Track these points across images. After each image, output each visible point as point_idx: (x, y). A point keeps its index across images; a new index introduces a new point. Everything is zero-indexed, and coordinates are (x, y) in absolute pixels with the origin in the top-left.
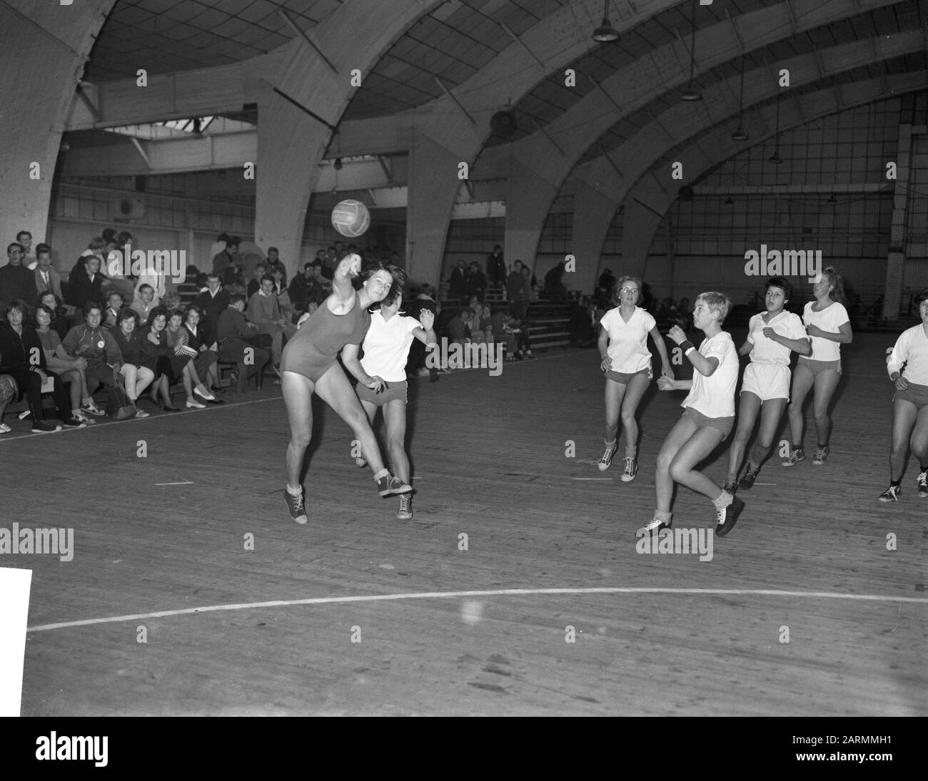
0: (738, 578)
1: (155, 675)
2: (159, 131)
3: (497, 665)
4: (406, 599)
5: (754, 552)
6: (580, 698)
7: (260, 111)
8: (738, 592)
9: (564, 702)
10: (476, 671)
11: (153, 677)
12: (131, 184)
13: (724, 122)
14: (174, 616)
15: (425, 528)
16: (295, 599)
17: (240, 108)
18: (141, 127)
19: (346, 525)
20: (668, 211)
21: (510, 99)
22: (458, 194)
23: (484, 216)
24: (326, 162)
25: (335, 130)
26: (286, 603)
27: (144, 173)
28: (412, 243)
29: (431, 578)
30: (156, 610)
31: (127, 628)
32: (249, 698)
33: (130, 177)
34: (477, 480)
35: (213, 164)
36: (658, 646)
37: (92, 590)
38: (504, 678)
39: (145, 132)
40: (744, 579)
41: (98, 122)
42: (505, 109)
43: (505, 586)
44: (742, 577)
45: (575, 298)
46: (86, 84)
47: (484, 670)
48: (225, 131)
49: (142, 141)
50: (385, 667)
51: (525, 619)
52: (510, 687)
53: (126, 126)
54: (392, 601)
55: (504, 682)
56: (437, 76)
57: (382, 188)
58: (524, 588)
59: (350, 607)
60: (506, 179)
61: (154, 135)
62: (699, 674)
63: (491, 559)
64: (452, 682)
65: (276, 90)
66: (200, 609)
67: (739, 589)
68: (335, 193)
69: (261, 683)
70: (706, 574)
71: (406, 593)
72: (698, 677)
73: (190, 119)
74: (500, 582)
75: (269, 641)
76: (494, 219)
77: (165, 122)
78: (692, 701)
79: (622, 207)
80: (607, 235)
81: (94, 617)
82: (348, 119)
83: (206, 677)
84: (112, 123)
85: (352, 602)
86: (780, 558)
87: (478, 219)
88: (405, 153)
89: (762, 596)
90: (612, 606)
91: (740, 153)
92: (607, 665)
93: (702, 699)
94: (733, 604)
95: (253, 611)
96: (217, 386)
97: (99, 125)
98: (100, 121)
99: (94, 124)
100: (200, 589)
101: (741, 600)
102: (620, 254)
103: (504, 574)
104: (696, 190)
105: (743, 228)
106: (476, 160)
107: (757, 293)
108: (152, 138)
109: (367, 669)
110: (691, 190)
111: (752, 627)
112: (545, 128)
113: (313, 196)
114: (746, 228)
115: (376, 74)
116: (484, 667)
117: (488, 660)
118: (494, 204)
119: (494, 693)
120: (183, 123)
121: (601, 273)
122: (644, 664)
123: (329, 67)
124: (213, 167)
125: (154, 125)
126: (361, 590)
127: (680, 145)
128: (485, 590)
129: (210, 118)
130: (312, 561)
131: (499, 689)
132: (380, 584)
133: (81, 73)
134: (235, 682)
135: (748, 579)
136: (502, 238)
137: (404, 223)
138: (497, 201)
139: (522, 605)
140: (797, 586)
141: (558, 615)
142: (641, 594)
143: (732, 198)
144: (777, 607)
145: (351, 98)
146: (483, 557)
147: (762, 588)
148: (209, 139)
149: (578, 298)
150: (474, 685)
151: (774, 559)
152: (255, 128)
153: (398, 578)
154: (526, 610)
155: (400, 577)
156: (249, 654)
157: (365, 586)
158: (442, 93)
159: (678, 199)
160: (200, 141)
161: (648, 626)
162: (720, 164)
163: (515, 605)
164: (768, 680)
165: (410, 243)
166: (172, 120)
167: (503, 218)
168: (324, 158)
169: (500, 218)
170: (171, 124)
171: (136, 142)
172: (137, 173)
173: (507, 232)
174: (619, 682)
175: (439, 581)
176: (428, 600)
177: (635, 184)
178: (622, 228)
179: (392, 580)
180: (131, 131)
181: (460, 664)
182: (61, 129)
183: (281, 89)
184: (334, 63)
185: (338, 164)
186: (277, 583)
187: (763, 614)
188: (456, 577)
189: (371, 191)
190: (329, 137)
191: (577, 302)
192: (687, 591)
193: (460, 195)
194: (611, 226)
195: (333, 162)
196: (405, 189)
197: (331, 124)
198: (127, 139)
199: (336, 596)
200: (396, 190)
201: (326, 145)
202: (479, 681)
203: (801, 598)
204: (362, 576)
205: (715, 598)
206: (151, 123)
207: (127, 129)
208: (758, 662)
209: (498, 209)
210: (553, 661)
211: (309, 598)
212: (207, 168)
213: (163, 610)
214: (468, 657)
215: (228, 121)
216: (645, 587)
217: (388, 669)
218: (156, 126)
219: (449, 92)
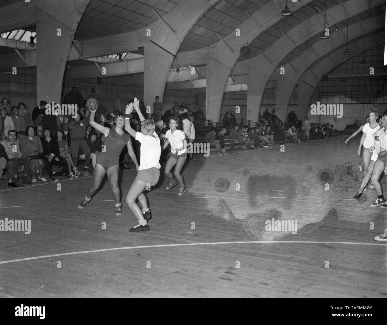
0: (334, 237)
1: (96, 273)
2: (105, 59)
3: (230, 270)
4: (197, 245)
5: (342, 227)
6: (262, 283)
7: (145, 50)
8: (333, 243)
9: (256, 285)
10: (222, 273)
11: (95, 274)
12: (95, 81)
13: (340, 47)
14: (105, 251)
15: (207, 217)
16: (153, 245)
17: (137, 49)
18: (98, 58)
19: (175, 216)
20: (318, 86)
21: (248, 41)
22: (227, 81)
23: (239, 90)
24: (172, 70)
25: (175, 56)
26: (149, 246)
27: (100, 76)
28: (208, 102)
29: (207, 237)
30: (98, 249)
31: (87, 256)
32: (132, 282)
33: (95, 78)
34: (230, 198)
35: (127, 72)
36: (296, 264)
37: (75, 241)
38: (233, 276)
39: (100, 60)
40: (336, 237)
41: (81, 56)
42: (246, 45)
43: (237, 240)
44: (335, 237)
45: (277, 123)
46: (75, 41)
47: (225, 272)
48: (132, 58)
49: (99, 63)
50: (186, 271)
51: (244, 253)
52: (234, 279)
53: (92, 58)
54: (191, 246)
55: (232, 277)
56: (217, 33)
57: (196, 80)
58: (245, 241)
59: (174, 248)
60: (247, 74)
61: (104, 61)
62: (312, 274)
63: (232, 230)
64: (211, 277)
65: (151, 41)
66: (115, 249)
67: (333, 241)
68: (177, 82)
69: (136, 277)
70: (321, 236)
71: (197, 243)
72: (312, 276)
73: (118, 54)
74: (235, 239)
75: (141, 261)
76: (244, 91)
77: (108, 56)
78: (308, 285)
79: (297, 85)
80: (291, 97)
81: (74, 252)
82: (181, 52)
83: (115, 274)
84: (86, 57)
85: (175, 246)
86: (353, 229)
87: (237, 92)
88: (205, 65)
89: (343, 245)
90: (280, 248)
91: (348, 60)
92: (274, 271)
93: (312, 284)
94: (330, 247)
95: (135, 250)
96: (127, 162)
97: (82, 58)
98: (82, 56)
99: (80, 57)
100: (115, 241)
101: (334, 246)
102: (297, 104)
103: (237, 235)
104: (329, 76)
105: (350, 92)
106: (234, 67)
107: (357, 119)
108: (103, 62)
109: (178, 272)
110: (327, 77)
111: (337, 257)
112: (263, 53)
113: (167, 84)
114: (352, 92)
115: (192, 33)
116: (225, 271)
117: (227, 268)
118: (243, 85)
119: (229, 281)
120: (115, 56)
121: (289, 112)
122: (290, 271)
123: (172, 31)
124: (127, 73)
125: (103, 57)
126: (179, 242)
127: (321, 57)
128: (228, 242)
129: (126, 53)
130: (161, 230)
131: (230, 280)
132: (186, 239)
133: (73, 37)
134: (127, 276)
135: (338, 238)
136: (246, 99)
137: (205, 94)
138: (244, 83)
139: (243, 247)
140: (359, 240)
141: (257, 252)
142: (292, 244)
143: (345, 79)
144: (348, 249)
145: (181, 43)
146: (229, 229)
147: (343, 241)
148: (125, 62)
149: (279, 123)
150: (220, 278)
151: (350, 230)
152: (144, 57)
153: (194, 237)
154: (244, 249)
155: (195, 237)
156: (133, 266)
157: (180, 240)
158: (220, 40)
159: (322, 80)
160: (122, 63)
161: (293, 256)
162: (340, 65)
163: (241, 248)
164: (341, 277)
165: (207, 102)
166: (110, 55)
167: (247, 90)
168: (171, 68)
169: (246, 91)
170: (110, 56)
171: (96, 64)
172: (97, 77)
173: (248, 97)
174: (278, 277)
175: (210, 238)
176: (205, 245)
177: (303, 74)
178: (298, 93)
179: (192, 238)
180: (94, 59)
181: (216, 270)
182: (66, 60)
183: (153, 41)
184: (174, 29)
185: (178, 70)
186: (146, 239)
187: (343, 252)
188: (218, 236)
189: (192, 81)
190: (173, 59)
191: (279, 125)
192: (312, 242)
193: (228, 81)
194: (293, 93)
195: (176, 69)
196: (205, 80)
197: (173, 54)
198: (93, 63)
199: (169, 244)
200: (202, 80)
201: (172, 63)
202: (223, 277)
203: (360, 245)
204: (180, 236)
205: (323, 245)
206: (102, 56)
207: (92, 59)
208: (338, 270)
209: (245, 87)
210: (253, 269)
211: (158, 245)
212: (125, 74)
213: (101, 249)
214: (219, 267)
215: (133, 54)
216: (295, 241)
217: (187, 272)
218: (105, 57)
219: (223, 39)
